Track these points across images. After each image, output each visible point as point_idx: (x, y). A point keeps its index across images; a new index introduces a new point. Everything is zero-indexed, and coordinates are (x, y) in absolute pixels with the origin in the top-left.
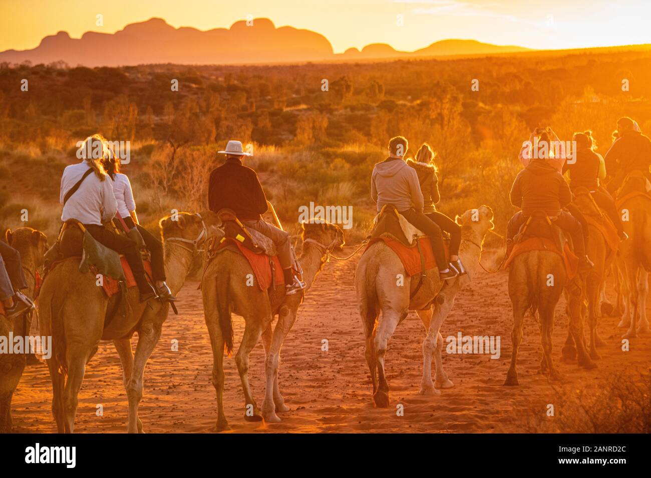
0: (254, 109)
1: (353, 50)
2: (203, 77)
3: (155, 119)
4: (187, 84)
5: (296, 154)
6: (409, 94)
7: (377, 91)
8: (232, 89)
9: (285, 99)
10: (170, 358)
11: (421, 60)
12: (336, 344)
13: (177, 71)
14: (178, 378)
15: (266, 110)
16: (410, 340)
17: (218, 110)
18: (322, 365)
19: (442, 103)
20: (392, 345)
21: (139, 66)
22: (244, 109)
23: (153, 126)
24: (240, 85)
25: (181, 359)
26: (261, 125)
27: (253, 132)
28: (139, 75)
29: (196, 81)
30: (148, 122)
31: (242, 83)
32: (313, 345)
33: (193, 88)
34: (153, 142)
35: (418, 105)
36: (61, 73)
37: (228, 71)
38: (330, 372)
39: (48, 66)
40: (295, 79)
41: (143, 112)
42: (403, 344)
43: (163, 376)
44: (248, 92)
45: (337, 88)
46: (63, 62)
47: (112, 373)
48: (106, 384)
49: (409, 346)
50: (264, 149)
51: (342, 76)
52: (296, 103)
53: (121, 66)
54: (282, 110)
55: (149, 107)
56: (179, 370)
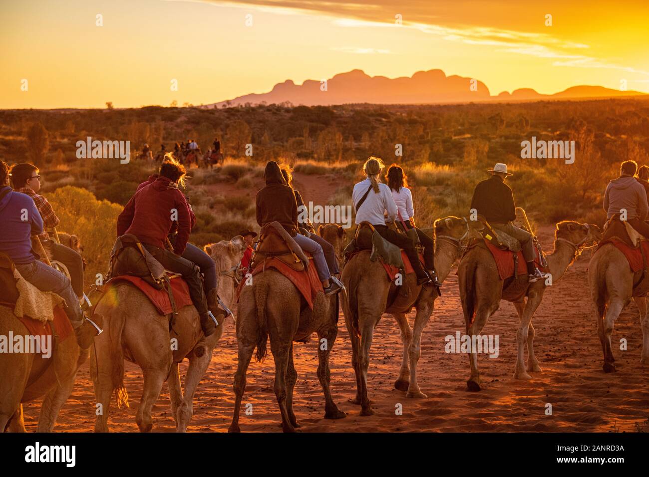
0: (429, 137)
1: (506, 93)
2: (392, 114)
3: (355, 144)
4: (379, 118)
5: (465, 172)
6: (549, 127)
7: (524, 124)
8: (412, 122)
9: (453, 129)
10: (382, 333)
11: (558, 101)
12: (515, 326)
13: (372, 109)
14: (390, 350)
15: (440, 138)
16: (575, 325)
17: (403, 137)
18: (506, 343)
19: (579, 133)
20: (561, 328)
21: (344, 105)
22: (422, 137)
23: (354, 150)
24: (419, 119)
25: (391, 334)
26: (435, 149)
27: (430, 155)
28: (344, 112)
29: (386, 116)
30: (349, 147)
31: (420, 117)
32: (495, 326)
33: (384, 121)
34: (356, 162)
35: (558, 135)
36: (288, 110)
37: (409, 109)
38: (513, 350)
39: (278, 105)
40: (460, 116)
41: (346, 139)
42: (571, 328)
43: (379, 348)
44: (425, 124)
45: (493, 122)
46: (289, 102)
47: (339, 344)
48: (334, 352)
49: (576, 329)
50: (440, 168)
51: (497, 113)
52: (461, 133)
53: (331, 105)
54: (451, 138)
55: (351, 136)
56: (391, 344)
